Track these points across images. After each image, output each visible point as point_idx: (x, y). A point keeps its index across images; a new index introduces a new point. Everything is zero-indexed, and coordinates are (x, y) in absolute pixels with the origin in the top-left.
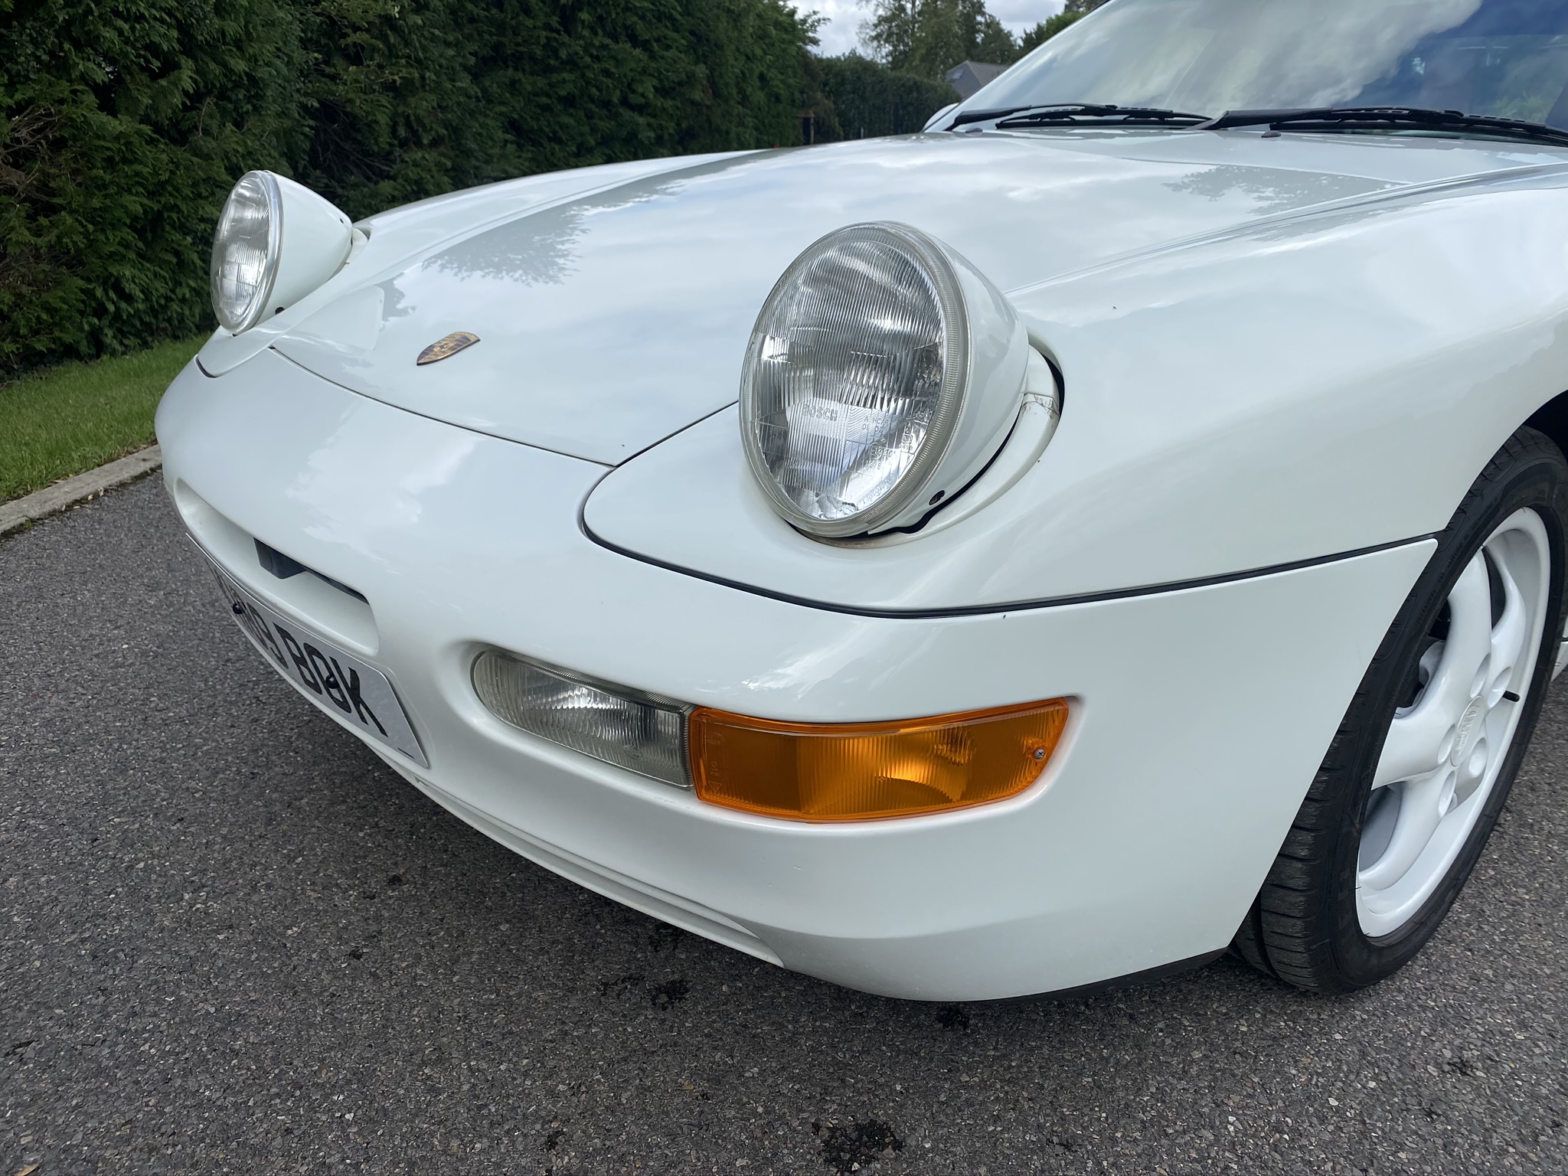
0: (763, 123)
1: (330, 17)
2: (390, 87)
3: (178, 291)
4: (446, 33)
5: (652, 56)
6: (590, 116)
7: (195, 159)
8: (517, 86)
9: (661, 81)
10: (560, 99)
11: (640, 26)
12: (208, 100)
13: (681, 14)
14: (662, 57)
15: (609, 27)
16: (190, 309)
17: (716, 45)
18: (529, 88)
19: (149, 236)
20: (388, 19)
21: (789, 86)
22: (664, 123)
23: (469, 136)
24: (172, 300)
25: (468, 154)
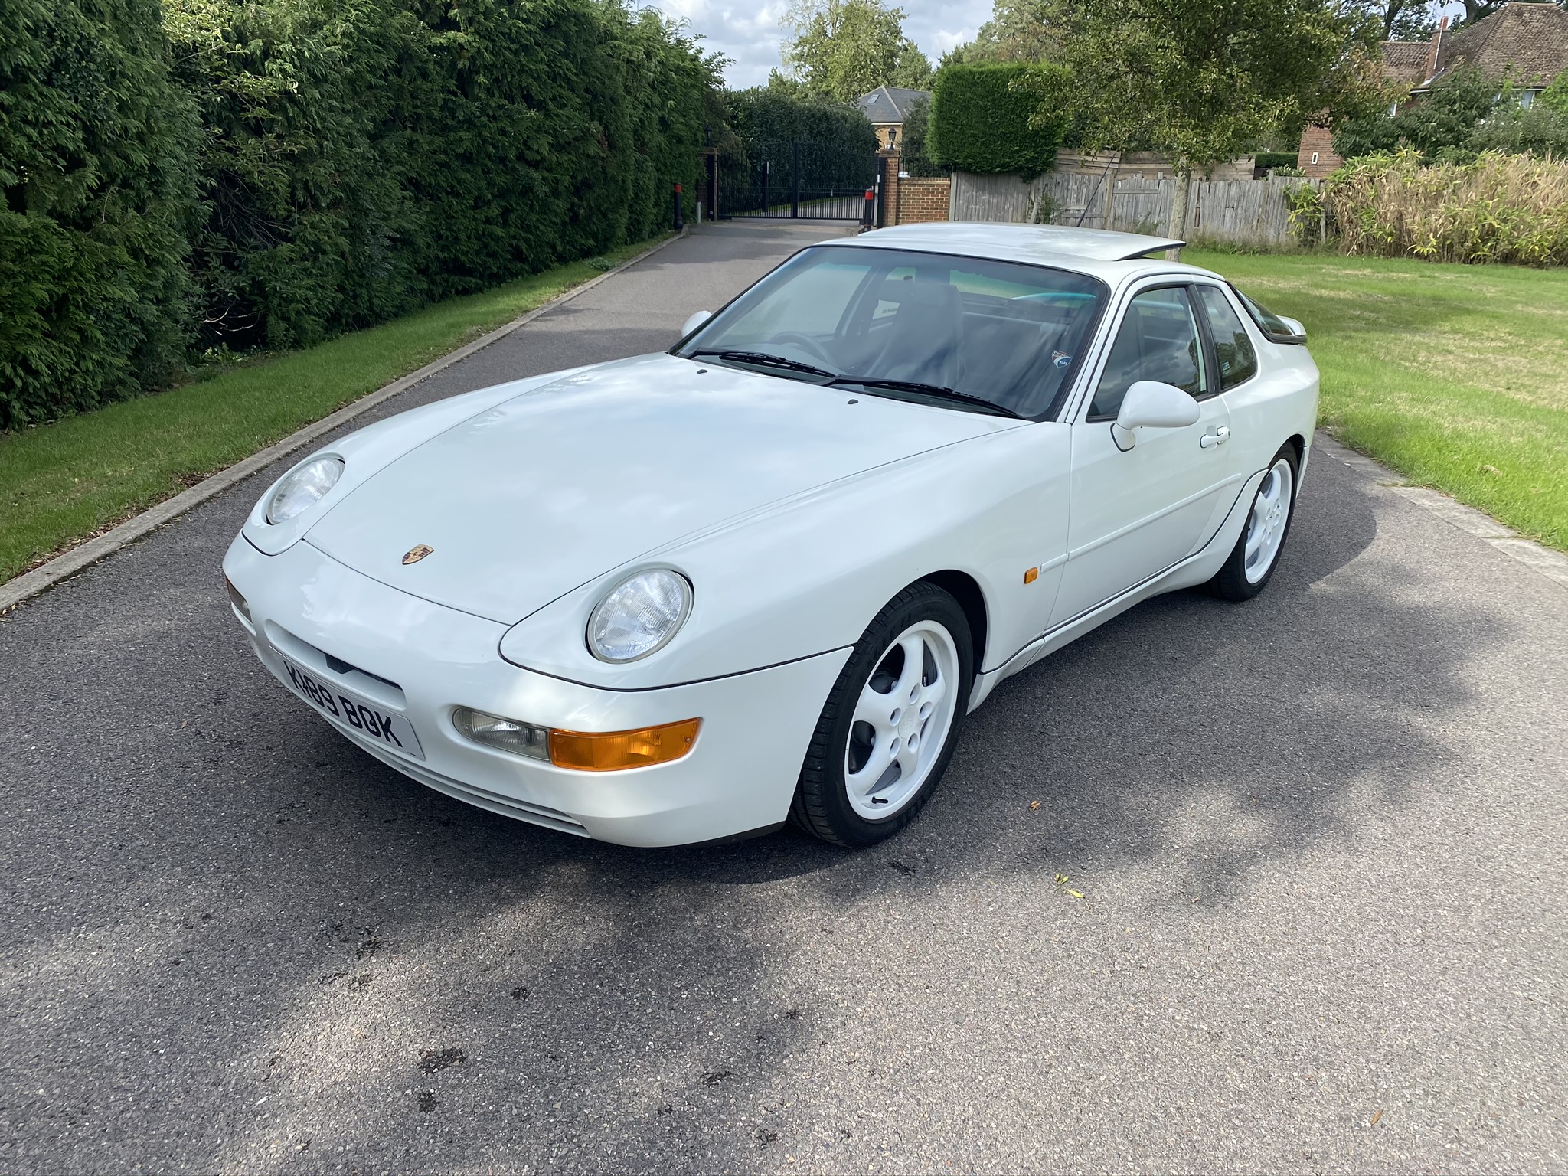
0: (665, 164)
1: (230, 93)
2: (289, 156)
3: (82, 364)
4: (344, 103)
5: (548, 115)
6: (486, 172)
7: (99, 244)
8: (415, 146)
9: (555, 137)
10: (458, 156)
11: (535, 87)
12: (112, 189)
13: (576, 74)
14: (557, 115)
15: (505, 88)
16: (93, 379)
17: (612, 100)
18: (426, 147)
19: (54, 315)
20: (287, 93)
21: (691, 128)
22: (558, 176)
23: (366, 197)
24: (76, 372)
25: (366, 213)
